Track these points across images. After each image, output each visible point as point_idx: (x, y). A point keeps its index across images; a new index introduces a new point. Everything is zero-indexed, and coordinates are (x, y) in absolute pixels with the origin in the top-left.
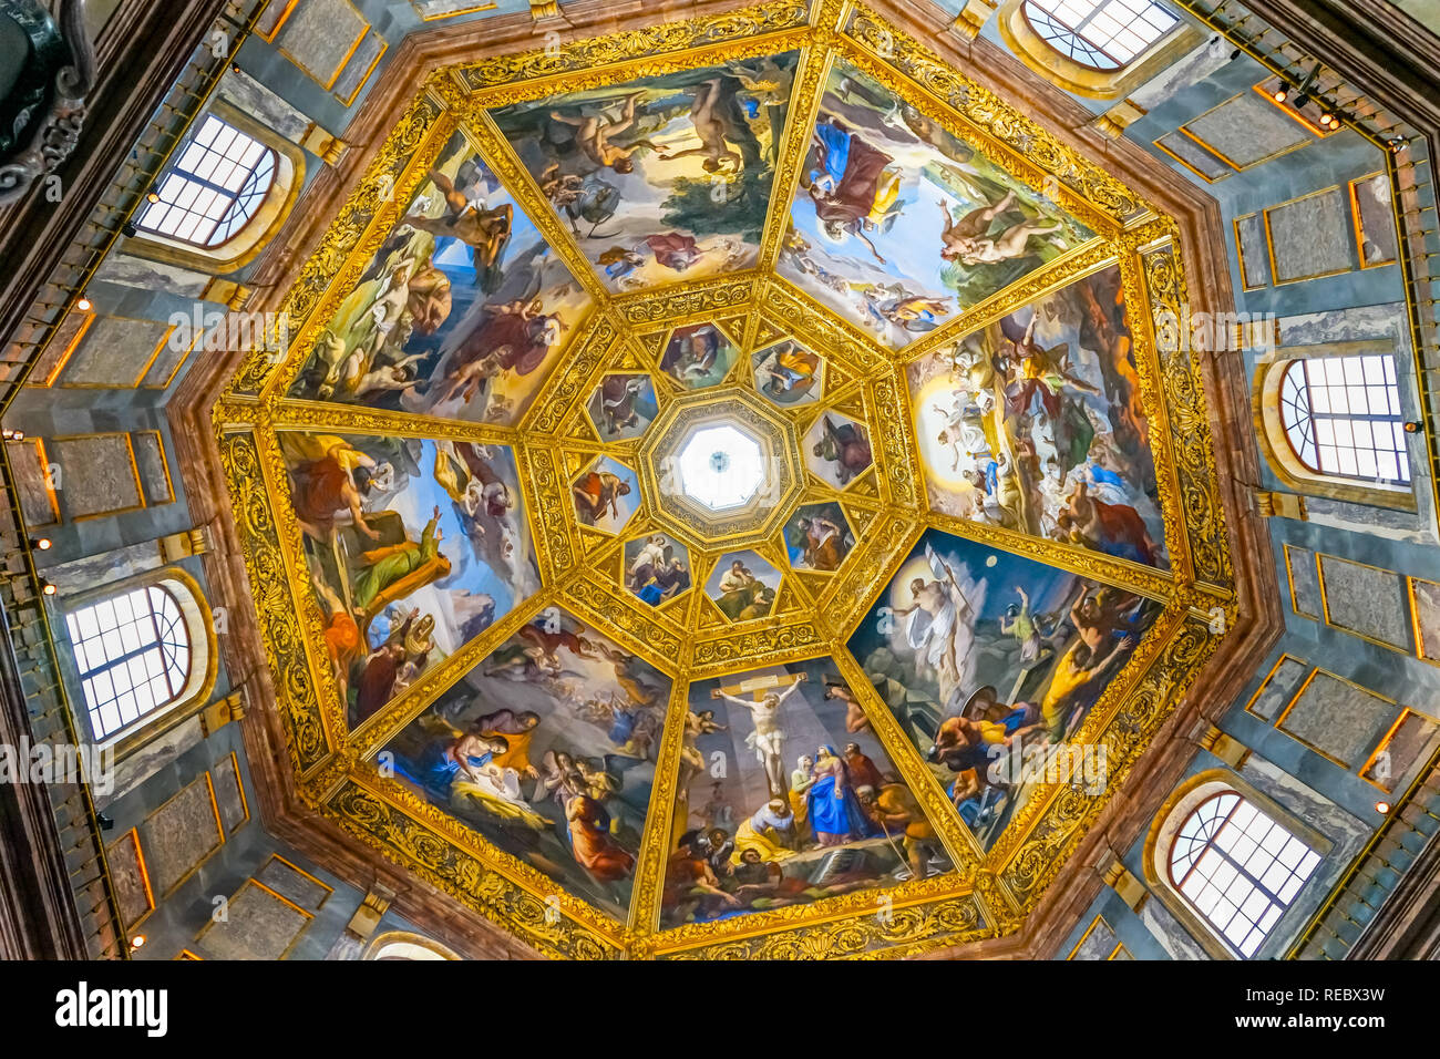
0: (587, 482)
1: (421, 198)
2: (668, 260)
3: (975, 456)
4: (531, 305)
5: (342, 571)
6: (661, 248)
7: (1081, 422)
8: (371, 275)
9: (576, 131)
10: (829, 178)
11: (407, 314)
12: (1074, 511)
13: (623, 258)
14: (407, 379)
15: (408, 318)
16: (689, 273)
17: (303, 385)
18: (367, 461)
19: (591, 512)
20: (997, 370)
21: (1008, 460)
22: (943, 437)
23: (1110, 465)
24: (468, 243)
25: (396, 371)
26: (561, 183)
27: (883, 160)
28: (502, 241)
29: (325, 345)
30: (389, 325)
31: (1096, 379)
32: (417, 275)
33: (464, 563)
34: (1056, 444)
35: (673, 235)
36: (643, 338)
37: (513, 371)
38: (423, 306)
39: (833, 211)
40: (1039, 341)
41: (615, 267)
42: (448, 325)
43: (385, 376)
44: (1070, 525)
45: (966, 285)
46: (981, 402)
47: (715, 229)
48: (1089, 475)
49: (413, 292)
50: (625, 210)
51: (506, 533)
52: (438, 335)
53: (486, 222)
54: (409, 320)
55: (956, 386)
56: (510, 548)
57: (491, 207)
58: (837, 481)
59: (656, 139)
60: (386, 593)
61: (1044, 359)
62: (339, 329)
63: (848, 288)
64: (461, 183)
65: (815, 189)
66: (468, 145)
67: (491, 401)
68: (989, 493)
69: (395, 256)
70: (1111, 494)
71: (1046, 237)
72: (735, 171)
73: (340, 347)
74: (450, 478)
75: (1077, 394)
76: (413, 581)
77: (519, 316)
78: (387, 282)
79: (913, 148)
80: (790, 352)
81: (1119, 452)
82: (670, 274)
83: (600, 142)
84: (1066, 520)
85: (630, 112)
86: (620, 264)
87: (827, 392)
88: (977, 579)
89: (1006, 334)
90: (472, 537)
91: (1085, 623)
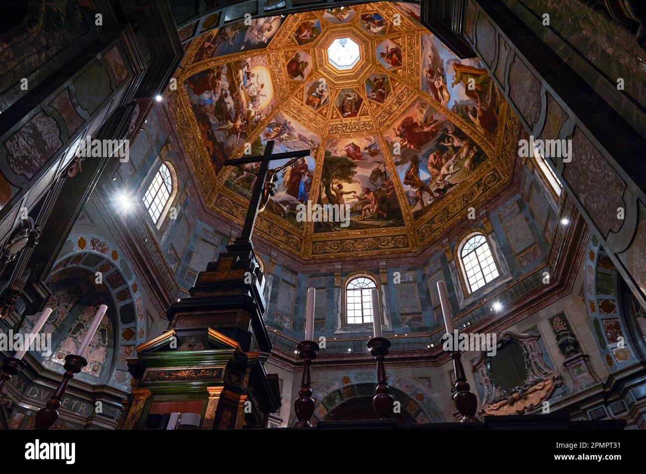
0: (397, 63)
1: (429, 203)
2: (356, 148)
3: (251, 84)
4: (404, 144)
5: (490, 92)
6: (358, 154)
7: (219, 116)
8: (451, 185)
9: (379, 208)
10: (304, 181)
11: (443, 162)
12: (216, 81)
13: (371, 152)
14: (450, 137)
15: (443, 161)
16: (350, 141)
17: (482, 157)
18: (471, 117)
19: (396, 51)
20: (247, 118)
21: (240, 89)
22: (262, 86)
23: (208, 107)
24: (419, 177)
25: (453, 142)
26: (387, 187)
27: (288, 192)
28: (409, 173)
29: (470, 169)
30: (450, 162)
31: (217, 134)
32: (437, 175)
33: (448, 63)
34: (226, 103)
35: (354, 159)
36: (367, 114)
37: (415, 121)
38: (438, 163)
39: (302, 168)
40: (235, 136)
41: (374, 148)
42: (431, 151)
43: (456, 143)
44: (217, 75)
45: (260, 148)
46: (251, 105)
47: (340, 159)
48: (214, 98)
49: (440, 170)
50: (368, 173)
51: (430, 62)
52: (436, 149)
53: (412, 182)
54: (443, 160)
55: (259, 107)
56: (430, 56)
57: (409, 186)
58: (300, 54)
59: (356, 200)
60: (478, 72)
61: (234, 131)
62: (465, 172)
63: (297, 136)
64: (417, 199)
65: (308, 176)
66: (412, 211)
67: (425, 112)
68: (245, 72)
69: (441, 187)
70: (206, 96)
71: (238, 176)
72: (333, 183)
73: (467, 163)
74: (445, 93)
75: (222, 125)
76: (467, 70)
77: (408, 142)
78: (446, 179)
79: (280, 199)
80: (316, 105)
81: (207, 113)
82: (356, 142)
83: (373, 202)
84: (218, 77)
85: (363, 212)
86: (372, 149)
87: (303, 89)
88: (248, 41)
89: (245, 133)
90: (442, 69)
91: (210, 47)
